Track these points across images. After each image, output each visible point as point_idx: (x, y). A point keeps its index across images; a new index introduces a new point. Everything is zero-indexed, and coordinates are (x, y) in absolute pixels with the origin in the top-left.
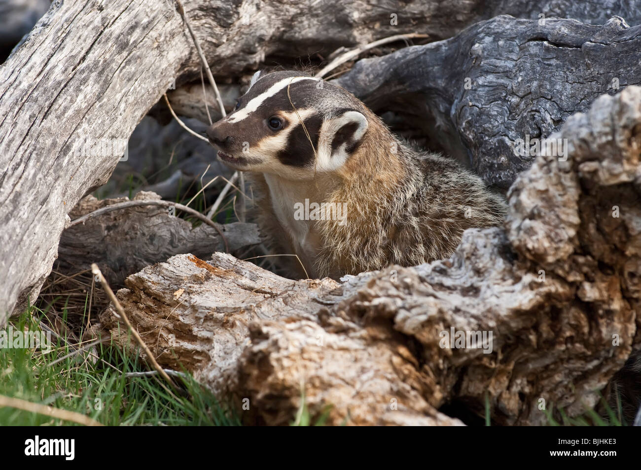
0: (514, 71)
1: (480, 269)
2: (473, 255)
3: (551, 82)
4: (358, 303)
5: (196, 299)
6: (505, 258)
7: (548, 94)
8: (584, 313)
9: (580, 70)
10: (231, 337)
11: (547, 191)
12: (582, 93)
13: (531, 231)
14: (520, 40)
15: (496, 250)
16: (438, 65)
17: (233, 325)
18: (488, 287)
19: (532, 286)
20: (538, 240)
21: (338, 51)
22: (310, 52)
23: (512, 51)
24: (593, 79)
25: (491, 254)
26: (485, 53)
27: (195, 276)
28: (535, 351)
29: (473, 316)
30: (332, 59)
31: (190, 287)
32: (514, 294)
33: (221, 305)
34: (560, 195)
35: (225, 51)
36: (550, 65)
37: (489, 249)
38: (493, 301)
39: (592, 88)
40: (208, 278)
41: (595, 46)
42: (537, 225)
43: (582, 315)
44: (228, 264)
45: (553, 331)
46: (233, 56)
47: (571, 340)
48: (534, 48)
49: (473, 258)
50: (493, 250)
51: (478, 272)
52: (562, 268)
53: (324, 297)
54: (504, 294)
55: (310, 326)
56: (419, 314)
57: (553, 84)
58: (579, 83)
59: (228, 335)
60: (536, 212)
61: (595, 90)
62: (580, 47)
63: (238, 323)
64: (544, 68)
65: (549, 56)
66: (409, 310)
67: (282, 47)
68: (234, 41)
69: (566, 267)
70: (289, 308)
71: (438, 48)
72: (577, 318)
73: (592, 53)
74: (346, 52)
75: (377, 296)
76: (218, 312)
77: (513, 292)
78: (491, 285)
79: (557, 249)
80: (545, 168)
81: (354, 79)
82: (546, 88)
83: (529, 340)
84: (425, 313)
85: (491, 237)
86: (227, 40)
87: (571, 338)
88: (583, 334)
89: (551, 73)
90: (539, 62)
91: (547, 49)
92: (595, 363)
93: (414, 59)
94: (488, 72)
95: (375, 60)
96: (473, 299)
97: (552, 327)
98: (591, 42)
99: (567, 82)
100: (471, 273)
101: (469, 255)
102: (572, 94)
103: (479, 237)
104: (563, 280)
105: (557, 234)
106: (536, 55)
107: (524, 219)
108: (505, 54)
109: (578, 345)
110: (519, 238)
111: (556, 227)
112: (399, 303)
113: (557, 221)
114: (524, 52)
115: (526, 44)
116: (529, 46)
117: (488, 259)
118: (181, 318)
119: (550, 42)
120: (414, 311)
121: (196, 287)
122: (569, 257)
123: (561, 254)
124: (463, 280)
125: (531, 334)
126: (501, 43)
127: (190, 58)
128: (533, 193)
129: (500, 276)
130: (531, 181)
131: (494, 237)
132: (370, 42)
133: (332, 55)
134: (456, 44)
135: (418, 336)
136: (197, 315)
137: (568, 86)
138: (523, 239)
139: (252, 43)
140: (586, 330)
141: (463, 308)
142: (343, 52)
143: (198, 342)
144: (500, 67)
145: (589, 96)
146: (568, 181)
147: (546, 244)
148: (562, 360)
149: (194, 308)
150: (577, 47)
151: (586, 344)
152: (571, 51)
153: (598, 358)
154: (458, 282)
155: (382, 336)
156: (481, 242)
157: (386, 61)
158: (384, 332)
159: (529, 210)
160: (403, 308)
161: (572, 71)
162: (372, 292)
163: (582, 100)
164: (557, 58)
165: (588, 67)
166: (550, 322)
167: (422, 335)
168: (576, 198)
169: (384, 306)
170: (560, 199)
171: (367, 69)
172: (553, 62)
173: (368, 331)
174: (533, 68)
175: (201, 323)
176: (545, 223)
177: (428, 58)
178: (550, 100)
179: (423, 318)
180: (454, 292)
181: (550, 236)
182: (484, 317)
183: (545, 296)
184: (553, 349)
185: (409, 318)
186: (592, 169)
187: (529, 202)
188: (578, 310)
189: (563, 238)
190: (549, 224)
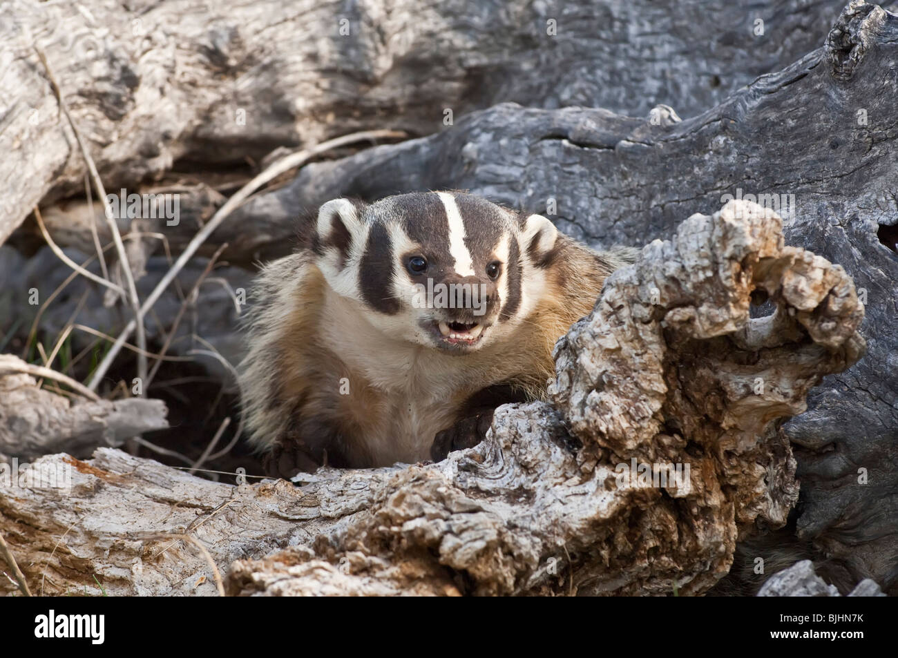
0: (522, 181)
1: (528, 463)
2: (513, 442)
3: (573, 197)
4: (381, 528)
5: (91, 523)
6: (562, 446)
7: (569, 214)
8: (671, 515)
9: (613, 180)
10: (159, 575)
11: (619, 349)
12: (616, 212)
13: (601, 408)
14: (530, 138)
15: (546, 434)
16: (416, 173)
17: (159, 558)
18: (546, 488)
19: (609, 484)
20: (612, 419)
21: (276, 153)
22: (236, 154)
23: (518, 154)
24: (631, 192)
25: (541, 441)
26: (482, 157)
27: (82, 487)
28: (607, 570)
29: (535, 534)
30: (268, 165)
31: (76, 503)
32: (588, 497)
33: (132, 529)
34: (637, 355)
35: (116, 153)
36: (571, 173)
37: (536, 434)
38: (558, 508)
39: (629, 206)
40: (98, 488)
41: (633, 147)
42: (608, 397)
43: (670, 517)
44: (121, 465)
45: (631, 541)
46: (127, 161)
47: (655, 552)
48: (549, 149)
49: (514, 446)
50: (542, 435)
51: (525, 467)
52: (645, 455)
53: (289, 509)
54: (572, 498)
55: (323, 568)
56: (474, 540)
57: (576, 199)
58: (612, 198)
59: (154, 572)
60: (605, 379)
61: (634, 208)
62: (613, 148)
63: (166, 555)
64: (564, 177)
65: (570, 161)
66: (458, 535)
67: (196, 147)
68: (129, 139)
69: (651, 453)
70: (236, 529)
71: (416, 149)
72: (662, 522)
73: (630, 157)
74: (287, 155)
75: (410, 518)
76: (130, 540)
77: (585, 494)
78: (550, 486)
79: (639, 430)
80: (613, 317)
81: (298, 192)
82: (566, 205)
83: (601, 557)
84: (482, 538)
85: (535, 415)
86: (119, 138)
87: (655, 549)
88: (672, 542)
89: (573, 183)
90: (556, 169)
91: (568, 151)
92: (686, 580)
93: (382, 165)
94: (485, 183)
95: (328, 166)
96: (527, 507)
97: (630, 536)
98: (628, 140)
99: (596, 196)
100: (517, 470)
101: (509, 444)
102: (603, 213)
103: (519, 416)
105: (638, 409)
106: (552, 159)
107: (589, 391)
108: (509, 158)
109: (664, 558)
110: (586, 417)
111: (636, 399)
112: (443, 526)
113: (636, 391)
114: (535, 155)
115: (539, 144)
116: (542, 146)
117: (539, 448)
118: (72, 550)
119: (571, 142)
120: (464, 535)
121: (85, 504)
122: (654, 438)
123: (645, 436)
124: (506, 480)
125: (603, 549)
126: (504, 142)
127: (66, 163)
128: (597, 352)
129: (560, 473)
130: (594, 336)
131: (541, 416)
132: (320, 142)
133: (267, 159)
134: (440, 144)
135: (471, 570)
136: (97, 544)
137: (597, 203)
138: (592, 420)
139: (153, 141)
140: (675, 537)
141: (519, 523)
142: (282, 156)
143: (106, 585)
144: (503, 175)
145: (627, 216)
146: (649, 334)
147: (625, 425)
148: (640, 580)
149: (91, 535)
150: (609, 147)
151: (676, 556)
152: (601, 154)
153: (690, 574)
154: (499, 484)
155: (421, 574)
156: (523, 424)
157: (343, 167)
158: (422, 567)
159: (594, 378)
160: (450, 531)
161: (601, 182)
162: (401, 511)
163: (615, 221)
164: (581, 163)
165: (624, 175)
166: (628, 529)
167: (478, 569)
168: (661, 357)
169: (424, 532)
170: (638, 360)
171: (316, 178)
172: (577, 169)
173: (401, 567)
174: (548, 178)
175: (105, 557)
176: (619, 394)
177: (402, 163)
178: (572, 221)
179: (480, 545)
180: (497, 498)
181: (628, 413)
182: (549, 533)
183: (627, 496)
184: (632, 567)
185: (460, 546)
186: (686, 317)
187: (593, 366)
188: (663, 510)
189: (646, 414)
190: (625, 396)
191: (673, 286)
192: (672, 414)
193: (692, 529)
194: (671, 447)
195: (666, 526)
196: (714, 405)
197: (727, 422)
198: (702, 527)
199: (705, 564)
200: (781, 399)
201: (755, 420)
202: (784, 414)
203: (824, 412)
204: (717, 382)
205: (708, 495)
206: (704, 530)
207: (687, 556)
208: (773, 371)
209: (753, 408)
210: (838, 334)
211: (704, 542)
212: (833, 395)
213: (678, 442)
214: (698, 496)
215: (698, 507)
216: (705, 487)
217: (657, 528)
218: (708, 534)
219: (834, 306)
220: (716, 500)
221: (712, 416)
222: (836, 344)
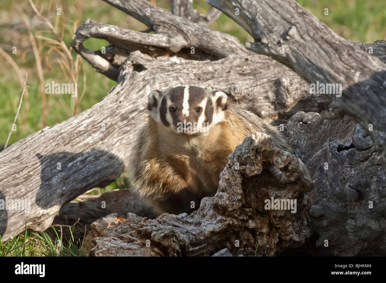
1: (204, 214)
2: (204, 208)
8: (250, 234)
11: (229, 179)
13: (221, 197)
18: (204, 222)
19: (221, 221)
20: (224, 201)
25: (210, 208)
29: (193, 235)
32: (213, 225)
34: (233, 181)
38: (204, 228)
42: (224, 194)
43: (250, 235)
50: (211, 206)
52: (236, 213)
54: (209, 225)
56: (161, 233)
60: (224, 188)
69: (238, 213)
72: (247, 236)
78: (206, 221)
83: (227, 246)
84: (163, 233)
87: (246, 245)
88: (251, 243)
96: (198, 227)
100: (201, 217)
101: (202, 209)
103: (208, 200)
104: (237, 218)
105: (232, 198)
107: (220, 192)
109: (249, 248)
111: (232, 195)
113: (233, 192)
117: (208, 210)
120: (159, 232)
122: (240, 208)
123: (235, 207)
124: (197, 220)
128: (224, 180)
129: (210, 217)
130: (223, 175)
135: (162, 243)
140: (252, 241)
141: (190, 231)
146: (237, 175)
147: (228, 203)
154: (194, 221)
156: (208, 203)
159: (222, 188)
160: (155, 230)
162: (145, 224)
167: (164, 243)
168: (241, 182)
169: (147, 230)
170: (234, 183)
176: (227, 193)
179: (162, 235)
180: (192, 225)
181: (229, 199)
182: (198, 235)
183: (227, 225)
184: (238, 250)
185: (156, 235)
186: (243, 169)
187: (223, 184)
188: (248, 232)
189: (234, 200)
190: (229, 194)
191: (240, 159)
193: (256, 239)
194: (249, 212)
195: (249, 238)
198: (260, 238)
203: (320, 205)
205: (262, 229)
206: (260, 240)
211: (261, 243)
213: (251, 210)
214: (258, 229)
215: (259, 232)
216: (261, 226)
217: (246, 238)
218: (262, 241)
219: (290, 168)
220: (265, 230)
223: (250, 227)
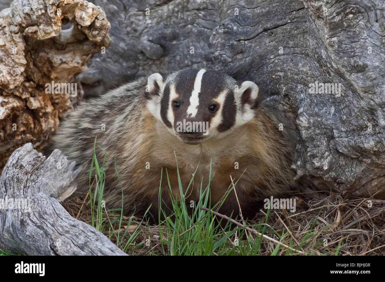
191: (27, 17)
192: (29, 73)
193: (39, 122)
194: (29, 87)
195: (28, 121)
196: (47, 68)
197: (53, 75)
198: (44, 121)
199: (45, 137)
200: (76, 65)
201: (65, 74)
202: (77, 71)
203: (94, 68)
204: (48, 59)
205: (46, 107)
207: (38, 134)
208: (72, 53)
209: (64, 69)
210: (100, 36)
211: (45, 127)
212: (97, 61)
213: (32, 85)
214: (42, 108)
215: (42, 112)
217: (25, 122)
218: (47, 124)
219: (98, 24)
220: (49, 109)
221: (47, 73)
222: (99, 41)
223: (33, 108)
